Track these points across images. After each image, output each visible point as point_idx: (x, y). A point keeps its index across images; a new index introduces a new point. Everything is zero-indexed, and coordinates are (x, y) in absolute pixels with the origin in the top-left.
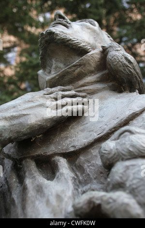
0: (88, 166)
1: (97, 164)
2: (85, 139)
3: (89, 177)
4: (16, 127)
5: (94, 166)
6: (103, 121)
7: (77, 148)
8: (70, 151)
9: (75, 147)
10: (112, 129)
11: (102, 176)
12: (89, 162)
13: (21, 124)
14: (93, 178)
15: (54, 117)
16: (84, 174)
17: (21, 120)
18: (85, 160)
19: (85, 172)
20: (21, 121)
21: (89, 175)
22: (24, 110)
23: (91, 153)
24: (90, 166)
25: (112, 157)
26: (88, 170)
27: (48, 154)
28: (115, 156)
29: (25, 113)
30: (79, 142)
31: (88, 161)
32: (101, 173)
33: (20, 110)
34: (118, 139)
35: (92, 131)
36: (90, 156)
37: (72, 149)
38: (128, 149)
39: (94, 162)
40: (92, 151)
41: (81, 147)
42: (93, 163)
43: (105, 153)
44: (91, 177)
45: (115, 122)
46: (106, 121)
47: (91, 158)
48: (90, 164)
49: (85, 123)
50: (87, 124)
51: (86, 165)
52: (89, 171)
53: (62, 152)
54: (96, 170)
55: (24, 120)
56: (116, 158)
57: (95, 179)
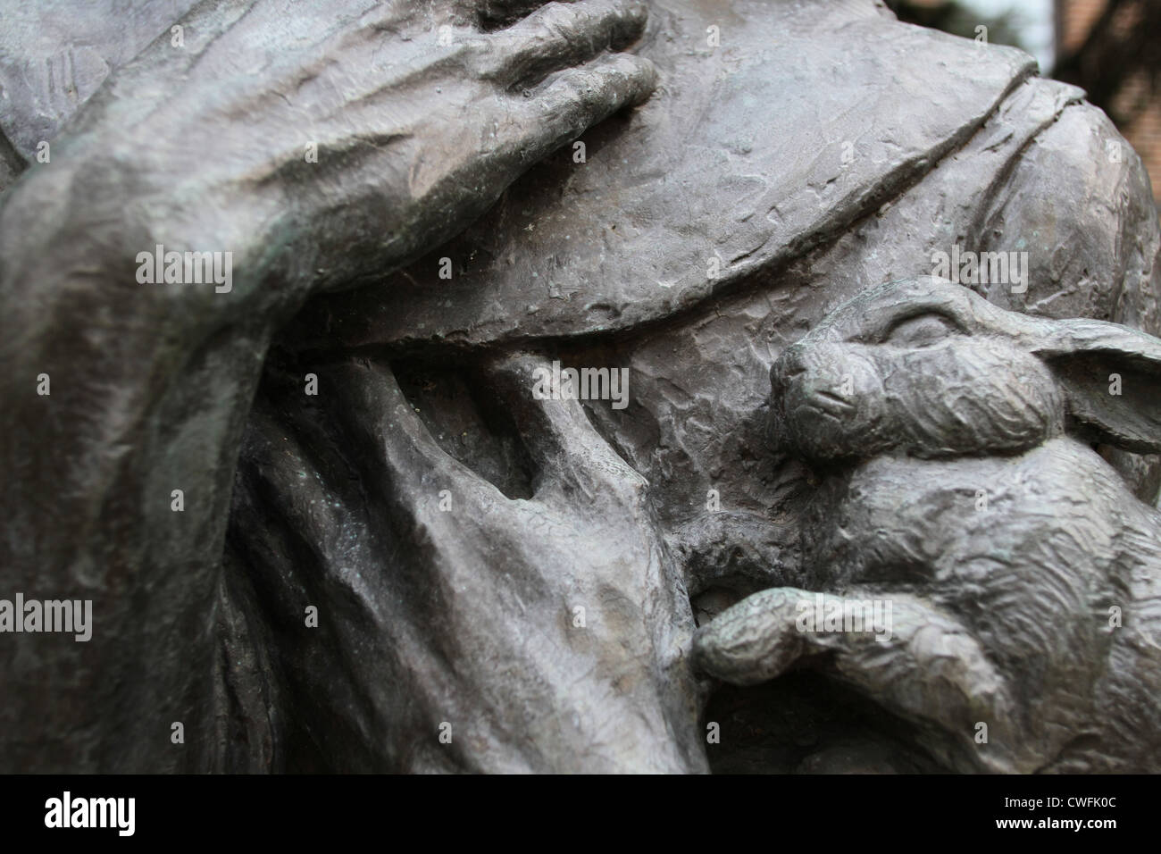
0: (682, 416)
1: (723, 410)
2: (664, 276)
3: (686, 469)
4: (348, 220)
5: (709, 418)
6: (751, 183)
7: (626, 318)
8: (588, 329)
9: (617, 314)
10: (806, 239)
11: (747, 471)
12: (679, 390)
13: (376, 201)
14: (706, 475)
15: (526, 144)
16: (659, 453)
17: (373, 176)
18: (660, 379)
19: (664, 441)
20: (373, 182)
21: (683, 456)
22: (370, 99)
23: (694, 351)
24: (691, 412)
25: (861, 431)
26: (680, 433)
27: (477, 340)
28: (876, 431)
29: (384, 128)
30: (635, 284)
31: (677, 388)
32: (745, 454)
33: (352, 103)
34: (884, 340)
35: (701, 230)
36: (685, 365)
37: (599, 323)
38: (949, 414)
39: (710, 398)
40: (698, 340)
41: (646, 317)
42: (705, 403)
43: (828, 410)
44: (698, 467)
45: (824, 206)
46: (771, 185)
47: (693, 371)
48: (686, 406)
49: (649, 166)
50: (658, 174)
51: (667, 409)
52: (684, 438)
53: (547, 331)
54: (723, 438)
55: (385, 175)
56: (879, 438)
57: (715, 478)
